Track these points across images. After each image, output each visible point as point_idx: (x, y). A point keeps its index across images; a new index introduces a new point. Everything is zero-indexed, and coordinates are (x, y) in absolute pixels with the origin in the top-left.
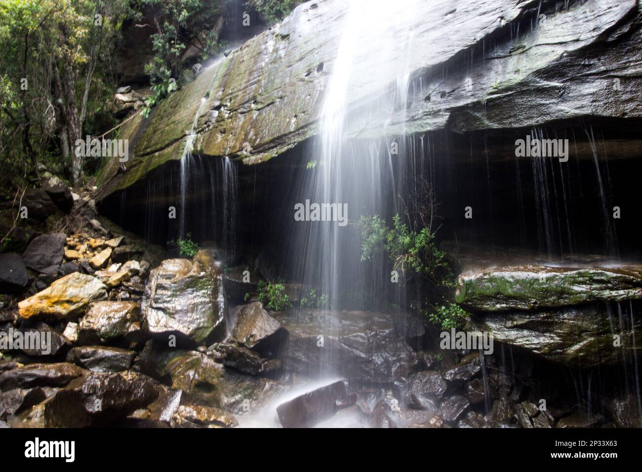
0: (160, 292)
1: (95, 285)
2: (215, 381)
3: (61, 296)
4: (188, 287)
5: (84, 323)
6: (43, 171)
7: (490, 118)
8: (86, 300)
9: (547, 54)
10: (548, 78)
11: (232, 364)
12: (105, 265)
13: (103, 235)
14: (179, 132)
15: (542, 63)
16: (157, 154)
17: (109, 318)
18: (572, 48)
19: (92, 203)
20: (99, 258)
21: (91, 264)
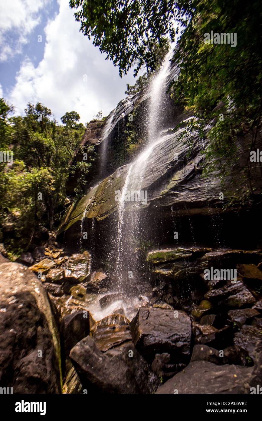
0: (70, 264)
1: (52, 263)
2: (84, 294)
3: (41, 266)
4: (79, 263)
5: (47, 276)
6: (41, 225)
7: (161, 203)
8: (49, 268)
9: (173, 184)
10: (174, 191)
11: (89, 288)
12: (57, 258)
13: (58, 247)
14: (82, 211)
15: (172, 186)
16: (75, 219)
17: (55, 274)
18: (179, 182)
19: (55, 236)
20: (56, 255)
21: (53, 257)
